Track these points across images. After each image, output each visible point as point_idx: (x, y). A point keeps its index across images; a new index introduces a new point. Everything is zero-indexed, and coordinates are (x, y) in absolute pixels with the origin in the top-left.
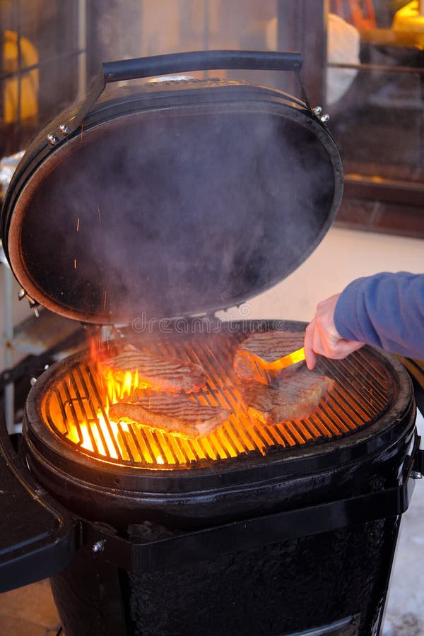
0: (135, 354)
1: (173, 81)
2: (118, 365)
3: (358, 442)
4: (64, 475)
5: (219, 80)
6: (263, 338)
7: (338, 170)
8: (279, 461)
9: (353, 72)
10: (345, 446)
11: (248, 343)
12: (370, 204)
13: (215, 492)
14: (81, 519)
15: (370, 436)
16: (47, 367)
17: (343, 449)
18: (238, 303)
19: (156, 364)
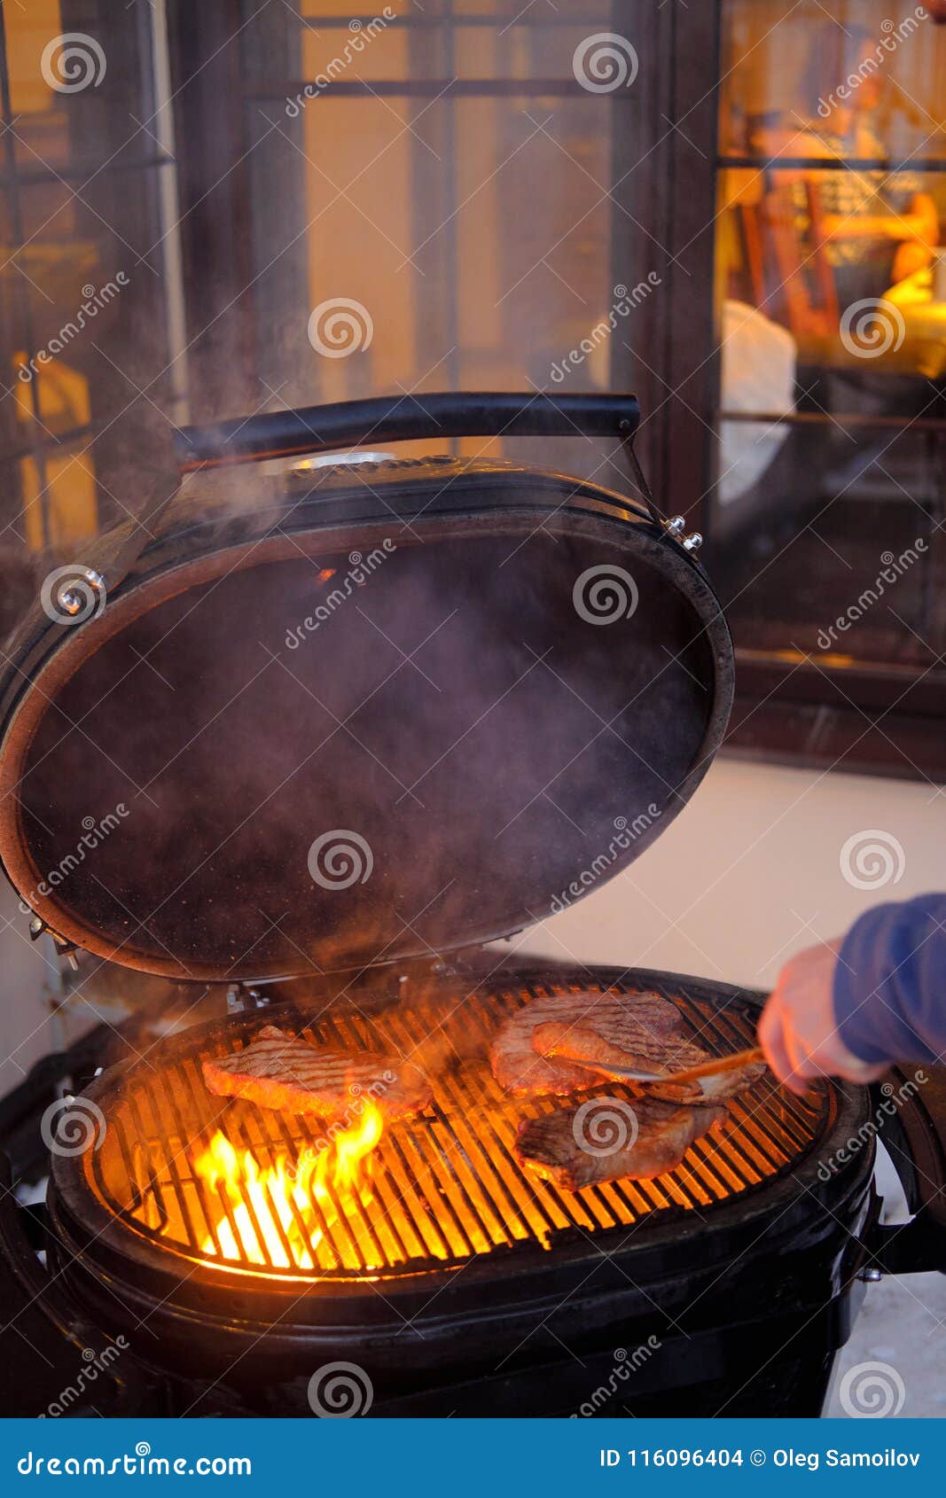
0: (281, 1044)
1: (342, 467)
2: (245, 1068)
3: (746, 1217)
4: (130, 1290)
5: (450, 461)
6: (556, 1007)
7: (721, 655)
8: (578, 1260)
9: (779, 432)
10: (718, 1227)
11: (520, 1019)
12: (807, 711)
13: (442, 1322)
14: (166, 1373)
15: (773, 1205)
16: (99, 1071)
17: (716, 1233)
18: (506, 933)
19: (325, 1065)
